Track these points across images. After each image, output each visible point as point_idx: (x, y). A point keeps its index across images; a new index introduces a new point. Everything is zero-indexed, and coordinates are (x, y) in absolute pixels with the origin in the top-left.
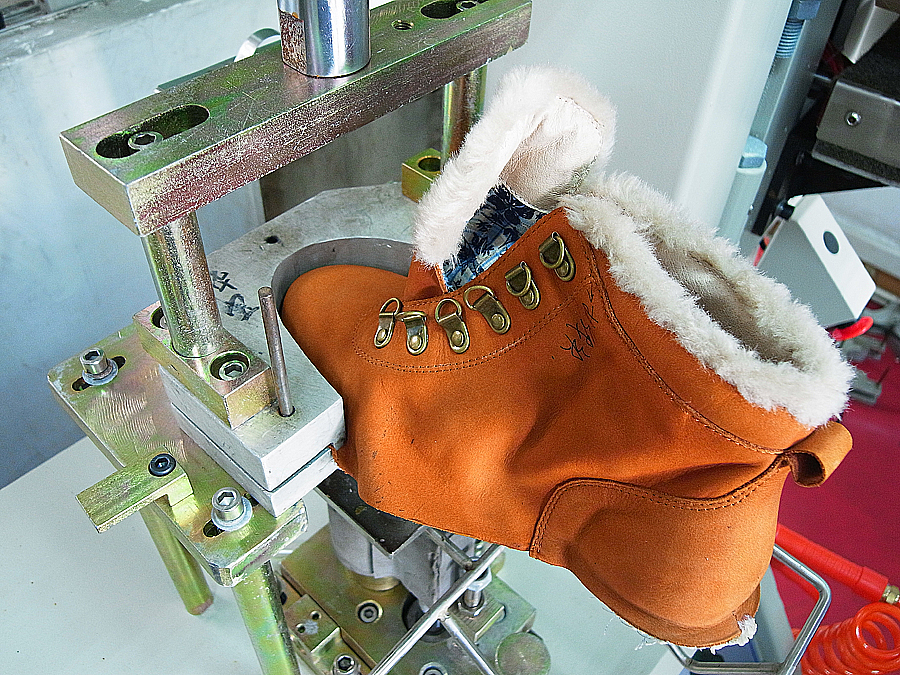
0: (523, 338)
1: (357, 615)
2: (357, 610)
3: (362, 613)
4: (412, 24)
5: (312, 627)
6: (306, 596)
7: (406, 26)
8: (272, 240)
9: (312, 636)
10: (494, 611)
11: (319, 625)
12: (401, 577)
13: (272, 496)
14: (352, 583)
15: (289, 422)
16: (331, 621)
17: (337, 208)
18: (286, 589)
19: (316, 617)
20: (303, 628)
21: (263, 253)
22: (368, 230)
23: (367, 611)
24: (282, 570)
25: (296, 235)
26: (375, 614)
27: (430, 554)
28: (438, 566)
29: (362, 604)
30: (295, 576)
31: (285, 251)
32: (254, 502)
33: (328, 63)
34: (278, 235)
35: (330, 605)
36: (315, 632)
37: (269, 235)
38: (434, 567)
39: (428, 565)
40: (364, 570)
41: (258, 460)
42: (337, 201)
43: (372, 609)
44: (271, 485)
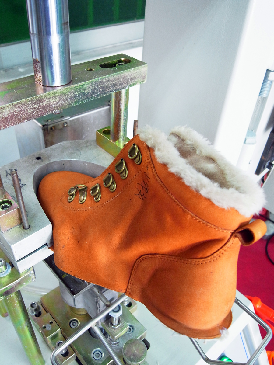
0: (120, 193)
1: (69, 324)
2: (69, 322)
3: (71, 324)
4: (94, 70)
5: (49, 327)
6: (49, 314)
7: (91, 70)
8: (38, 158)
9: (48, 331)
10: (124, 328)
11: (52, 327)
12: (86, 308)
13: (18, 263)
14: (69, 310)
15: (26, 232)
16: (57, 325)
17: (68, 148)
18: (42, 309)
19: (51, 323)
20: (45, 327)
21: (34, 163)
22: (78, 157)
23: (73, 323)
24: (41, 301)
25: (49, 157)
26: (77, 324)
27: (96, 299)
28: (99, 305)
29: (72, 320)
30: (45, 304)
31: (42, 163)
32: (13, 266)
33: (53, 80)
34: (41, 157)
35: (58, 318)
36: (50, 329)
37: (37, 156)
38: (98, 305)
39: (95, 303)
40: (72, 304)
41: (10, 246)
42: (69, 145)
43: (76, 322)
44: (17, 258)
